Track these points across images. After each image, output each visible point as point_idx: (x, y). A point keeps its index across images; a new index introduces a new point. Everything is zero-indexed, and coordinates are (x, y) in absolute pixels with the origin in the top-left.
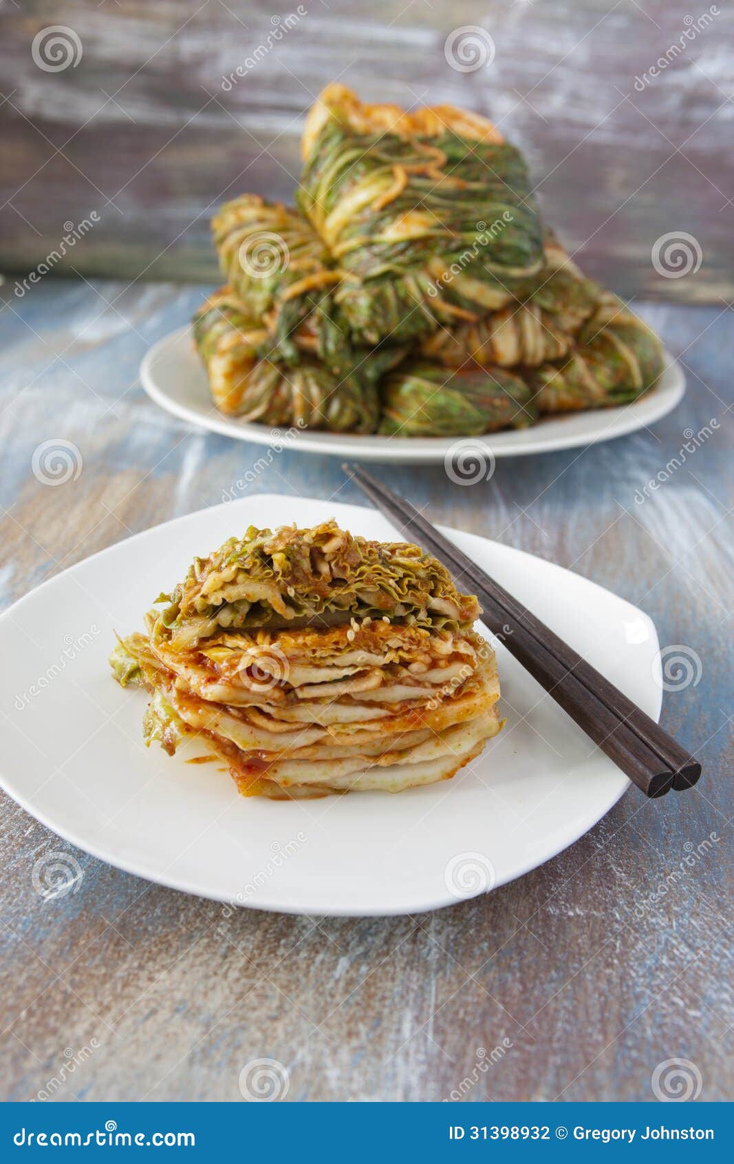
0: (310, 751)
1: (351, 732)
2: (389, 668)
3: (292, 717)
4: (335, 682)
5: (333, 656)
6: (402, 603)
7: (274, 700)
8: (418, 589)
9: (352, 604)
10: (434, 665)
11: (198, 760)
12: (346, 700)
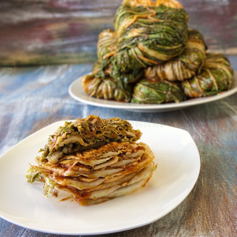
0: (101, 186)
1: (113, 177)
2: (119, 155)
3: (94, 176)
4: (104, 163)
5: (102, 155)
6: (119, 135)
7: (87, 172)
8: (122, 130)
9: (104, 138)
10: (133, 152)
11: (63, 200)
12: (108, 168)
